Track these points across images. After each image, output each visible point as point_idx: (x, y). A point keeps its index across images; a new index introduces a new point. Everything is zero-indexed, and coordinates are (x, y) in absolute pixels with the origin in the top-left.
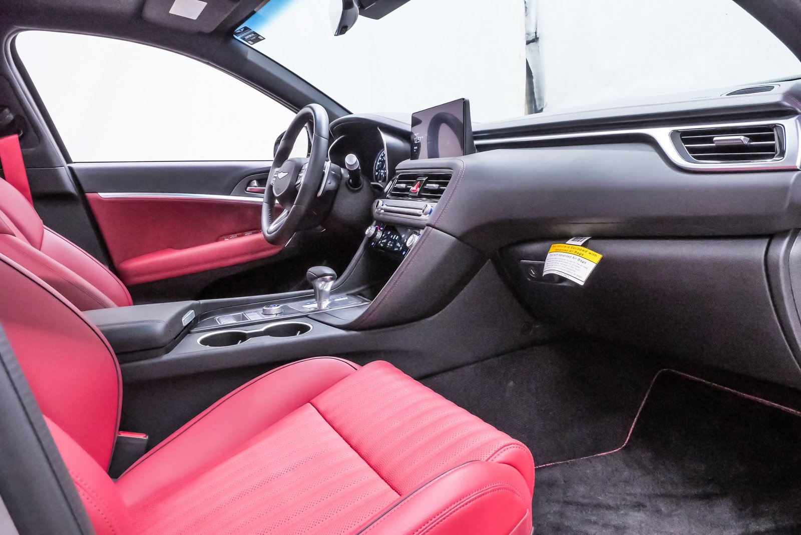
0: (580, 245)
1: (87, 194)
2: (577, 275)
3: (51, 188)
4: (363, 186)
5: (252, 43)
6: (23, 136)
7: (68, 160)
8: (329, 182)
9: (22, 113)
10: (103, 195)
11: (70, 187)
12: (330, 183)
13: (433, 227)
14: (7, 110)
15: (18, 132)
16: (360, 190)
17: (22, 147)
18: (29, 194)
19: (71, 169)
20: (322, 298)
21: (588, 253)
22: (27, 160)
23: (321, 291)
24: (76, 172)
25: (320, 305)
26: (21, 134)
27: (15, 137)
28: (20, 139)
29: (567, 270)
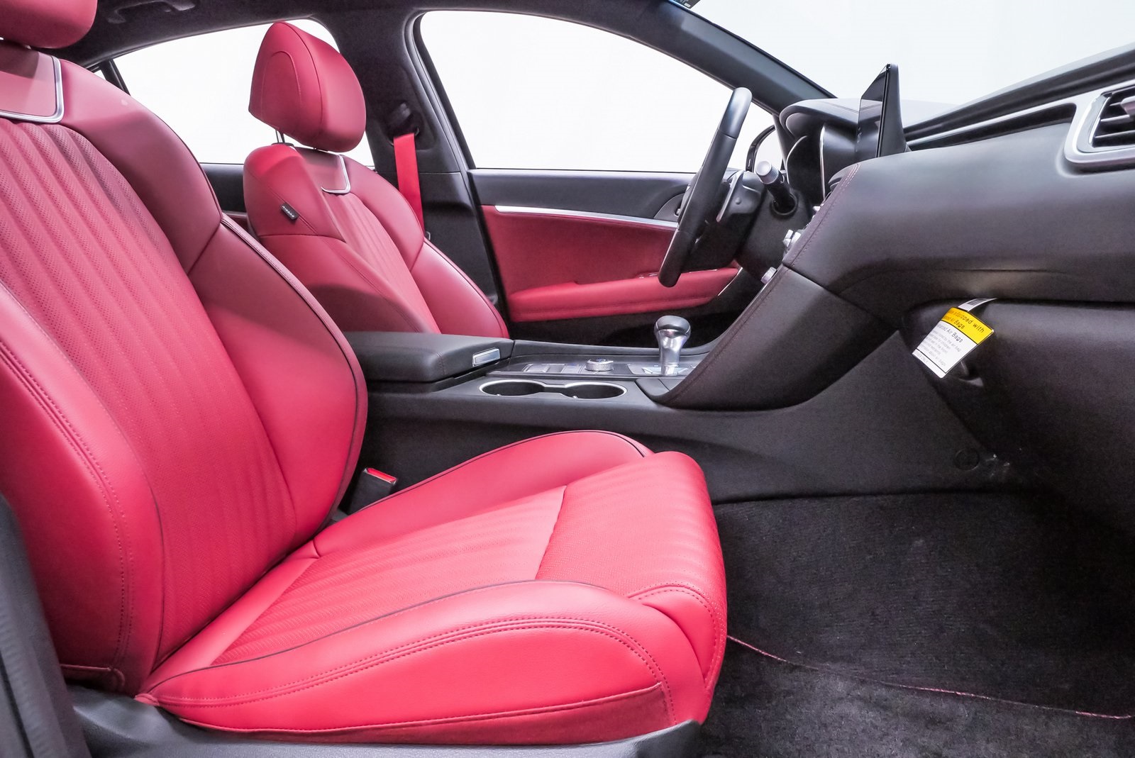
0: (969, 310)
1: (483, 206)
2: (940, 361)
3: (442, 197)
4: (795, 211)
5: (689, 6)
6: (419, 134)
7: (471, 165)
8: (737, 200)
9: (418, 109)
10: (501, 209)
11: (465, 198)
12: (738, 204)
13: (790, 267)
14: (404, 105)
15: (414, 131)
16: (792, 215)
17: (416, 148)
18: (418, 202)
19: (470, 175)
20: (667, 361)
21: (973, 324)
22: (420, 161)
23: (668, 351)
24: (474, 179)
25: (663, 370)
26: (417, 133)
27: (411, 136)
28: (416, 138)
29: (931, 350)
